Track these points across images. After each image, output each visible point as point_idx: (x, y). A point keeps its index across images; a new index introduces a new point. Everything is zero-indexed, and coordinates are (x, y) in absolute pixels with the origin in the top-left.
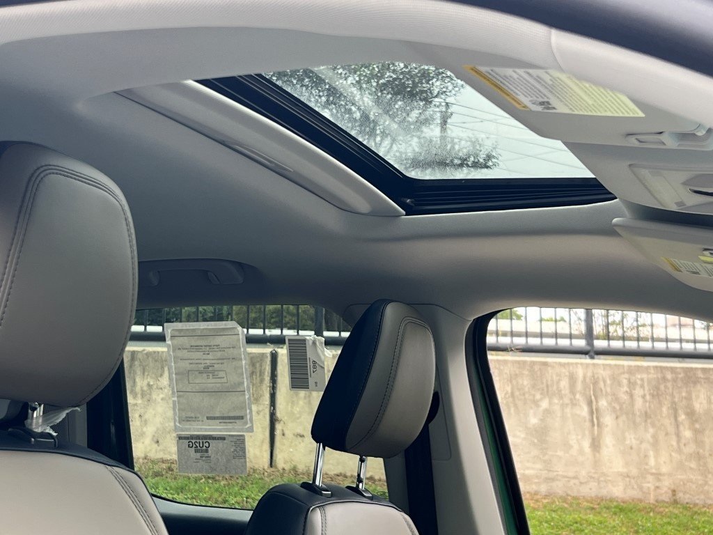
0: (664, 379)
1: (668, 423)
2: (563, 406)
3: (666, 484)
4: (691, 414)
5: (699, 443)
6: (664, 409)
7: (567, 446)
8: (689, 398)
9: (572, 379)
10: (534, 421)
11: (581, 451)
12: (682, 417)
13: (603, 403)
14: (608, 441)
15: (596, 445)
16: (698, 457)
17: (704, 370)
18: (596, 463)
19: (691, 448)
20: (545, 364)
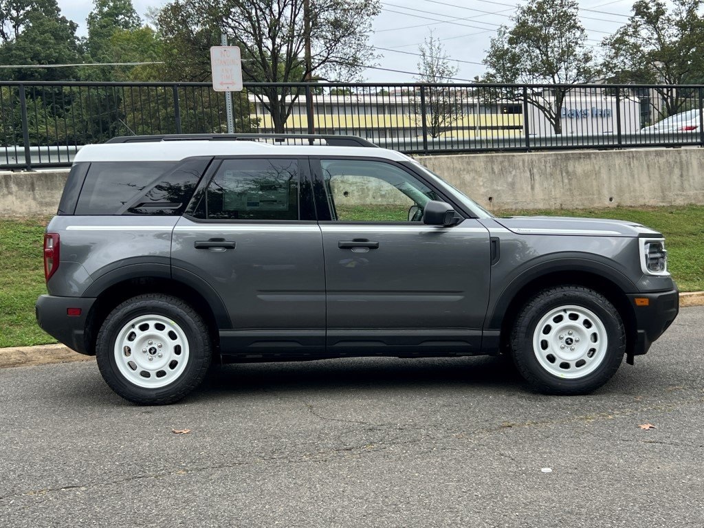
1: (559, 177)
2: (520, 173)
3: (559, 202)
4: (567, 172)
5: (570, 184)
6: (558, 171)
7: (522, 189)
8: (567, 166)
9: (523, 161)
10: (510, 180)
11: (527, 191)
12: (564, 174)
13: (535, 170)
14: (537, 186)
15: (533, 188)
16: (570, 190)
17: (572, 154)
18: (533, 195)
19: (568, 187)
20: (513, 156)
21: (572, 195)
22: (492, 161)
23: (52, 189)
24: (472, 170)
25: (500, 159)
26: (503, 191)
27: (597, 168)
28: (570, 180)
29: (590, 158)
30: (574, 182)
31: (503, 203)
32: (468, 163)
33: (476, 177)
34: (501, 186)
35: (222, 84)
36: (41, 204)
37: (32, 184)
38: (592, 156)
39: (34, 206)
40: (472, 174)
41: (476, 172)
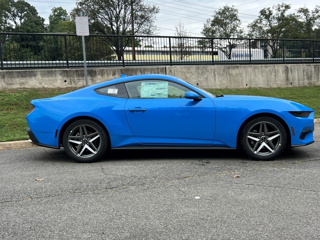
0: (225, 68)
1: (226, 75)
2: (210, 74)
3: (225, 86)
4: (229, 74)
5: (230, 79)
6: (225, 73)
7: (211, 80)
8: (229, 71)
9: (211, 69)
10: (205, 77)
11: (213, 81)
12: (228, 74)
13: (216, 73)
14: (217, 79)
15: (215, 80)
16: (230, 81)
18: (215, 83)
19: (229, 80)
20: (207, 67)
21: (231, 83)
22: (198, 68)
23: (12, 78)
24: (190, 72)
25: (201, 68)
26: (203, 81)
27: (241, 72)
28: (230, 77)
29: (238, 68)
30: (232, 78)
32: (189, 70)
33: (192, 75)
34: (202, 79)
35: (80, 32)
36: (7, 84)
37: (4, 76)
38: (239, 67)
39: (4, 85)
40: (190, 74)
41: (192, 73)
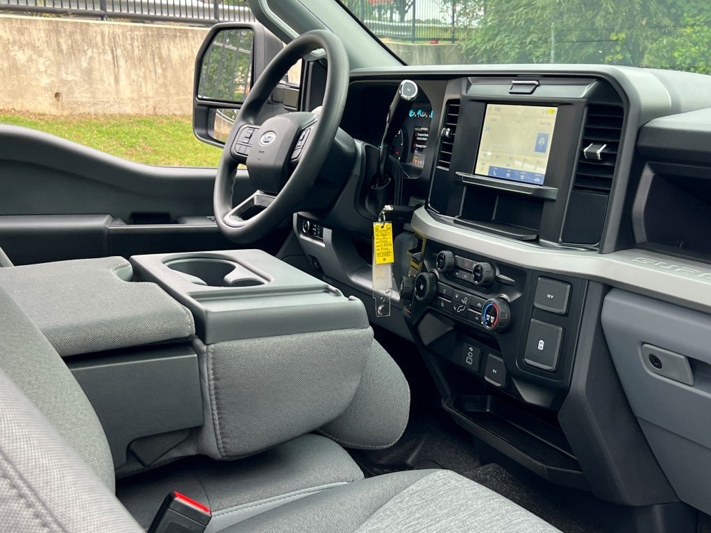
21: (168, 95)
22: (56, 30)
24: (27, 44)
25: (69, 28)
26: (76, 83)
28: (164, 70)
29: (187, 37)
30: (169, 73)
31: (76, 103)
32: (21, 31)
33: (35, 57)
34: (71, 74)
40: (29, 52)
41: (34, 47)
